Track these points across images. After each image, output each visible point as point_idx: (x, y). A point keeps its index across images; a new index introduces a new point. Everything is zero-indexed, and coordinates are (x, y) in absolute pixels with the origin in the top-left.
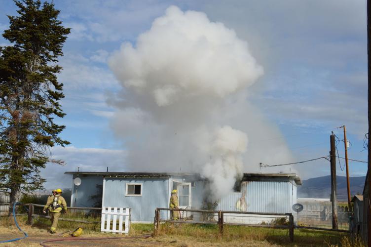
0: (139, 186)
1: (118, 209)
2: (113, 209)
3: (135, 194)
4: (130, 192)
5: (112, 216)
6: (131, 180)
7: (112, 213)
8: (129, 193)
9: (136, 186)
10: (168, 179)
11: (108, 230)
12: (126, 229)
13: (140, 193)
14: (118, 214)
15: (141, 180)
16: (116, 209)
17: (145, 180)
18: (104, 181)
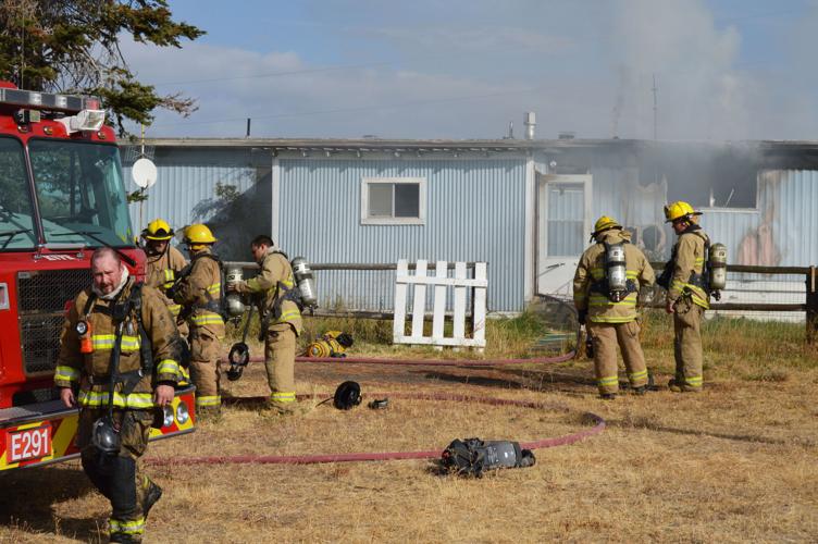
0: (414, 188)
1: (451, 267)
2: (432, 267)
3: (397, 215)
4: (375, 210)
5: (430, 291)
6: (380, 167)
7: (431, 280)
8: (373, 214)
9: (398, 186)
10: (524, 162)
11: (417, 336)
12: (476, 334)
13: (416, 213)
14: (450, 282)
15: (419, 165)
16: (442, 266)
17: (437, 166)
18: (276, 170)
